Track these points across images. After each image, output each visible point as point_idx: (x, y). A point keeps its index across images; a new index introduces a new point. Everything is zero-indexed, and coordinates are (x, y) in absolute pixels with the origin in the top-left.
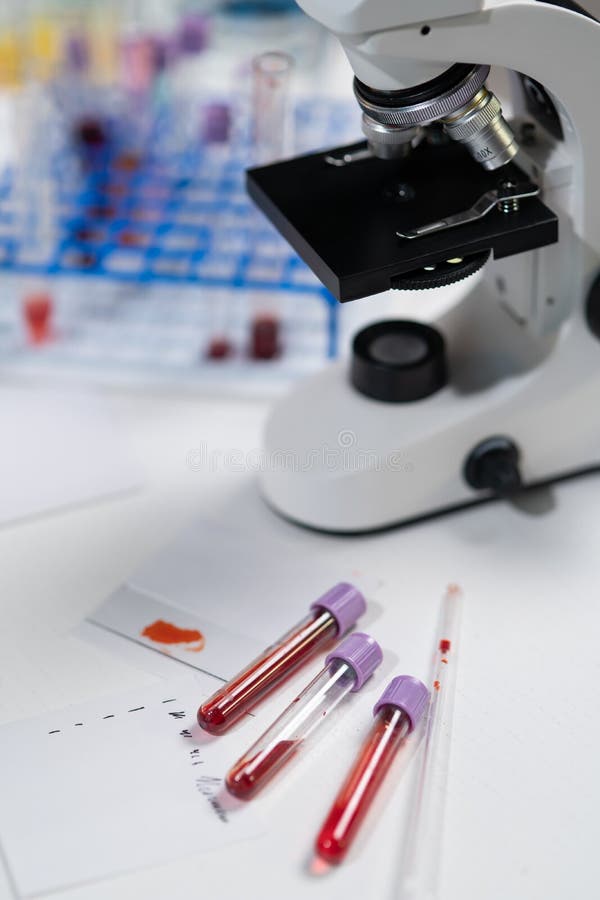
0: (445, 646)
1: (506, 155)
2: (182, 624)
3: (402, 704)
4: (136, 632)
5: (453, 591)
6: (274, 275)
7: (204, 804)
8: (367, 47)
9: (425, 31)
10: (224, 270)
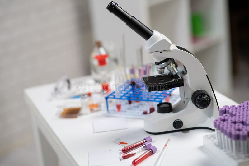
0: (166, 145)
1: (176, 72)
2: (125, 142)
3: (152, 149)
4: (118, 143)
5: (169, 140)
6: (153, 100)
7: (119, 159)
8: (152, 54)
9: (161, 52)
10: (146, 99)
